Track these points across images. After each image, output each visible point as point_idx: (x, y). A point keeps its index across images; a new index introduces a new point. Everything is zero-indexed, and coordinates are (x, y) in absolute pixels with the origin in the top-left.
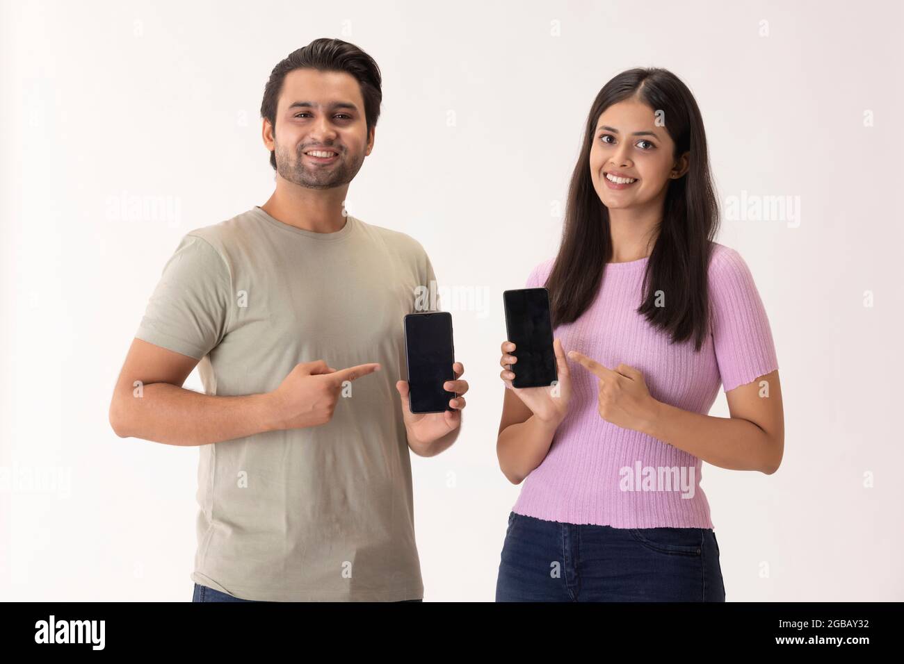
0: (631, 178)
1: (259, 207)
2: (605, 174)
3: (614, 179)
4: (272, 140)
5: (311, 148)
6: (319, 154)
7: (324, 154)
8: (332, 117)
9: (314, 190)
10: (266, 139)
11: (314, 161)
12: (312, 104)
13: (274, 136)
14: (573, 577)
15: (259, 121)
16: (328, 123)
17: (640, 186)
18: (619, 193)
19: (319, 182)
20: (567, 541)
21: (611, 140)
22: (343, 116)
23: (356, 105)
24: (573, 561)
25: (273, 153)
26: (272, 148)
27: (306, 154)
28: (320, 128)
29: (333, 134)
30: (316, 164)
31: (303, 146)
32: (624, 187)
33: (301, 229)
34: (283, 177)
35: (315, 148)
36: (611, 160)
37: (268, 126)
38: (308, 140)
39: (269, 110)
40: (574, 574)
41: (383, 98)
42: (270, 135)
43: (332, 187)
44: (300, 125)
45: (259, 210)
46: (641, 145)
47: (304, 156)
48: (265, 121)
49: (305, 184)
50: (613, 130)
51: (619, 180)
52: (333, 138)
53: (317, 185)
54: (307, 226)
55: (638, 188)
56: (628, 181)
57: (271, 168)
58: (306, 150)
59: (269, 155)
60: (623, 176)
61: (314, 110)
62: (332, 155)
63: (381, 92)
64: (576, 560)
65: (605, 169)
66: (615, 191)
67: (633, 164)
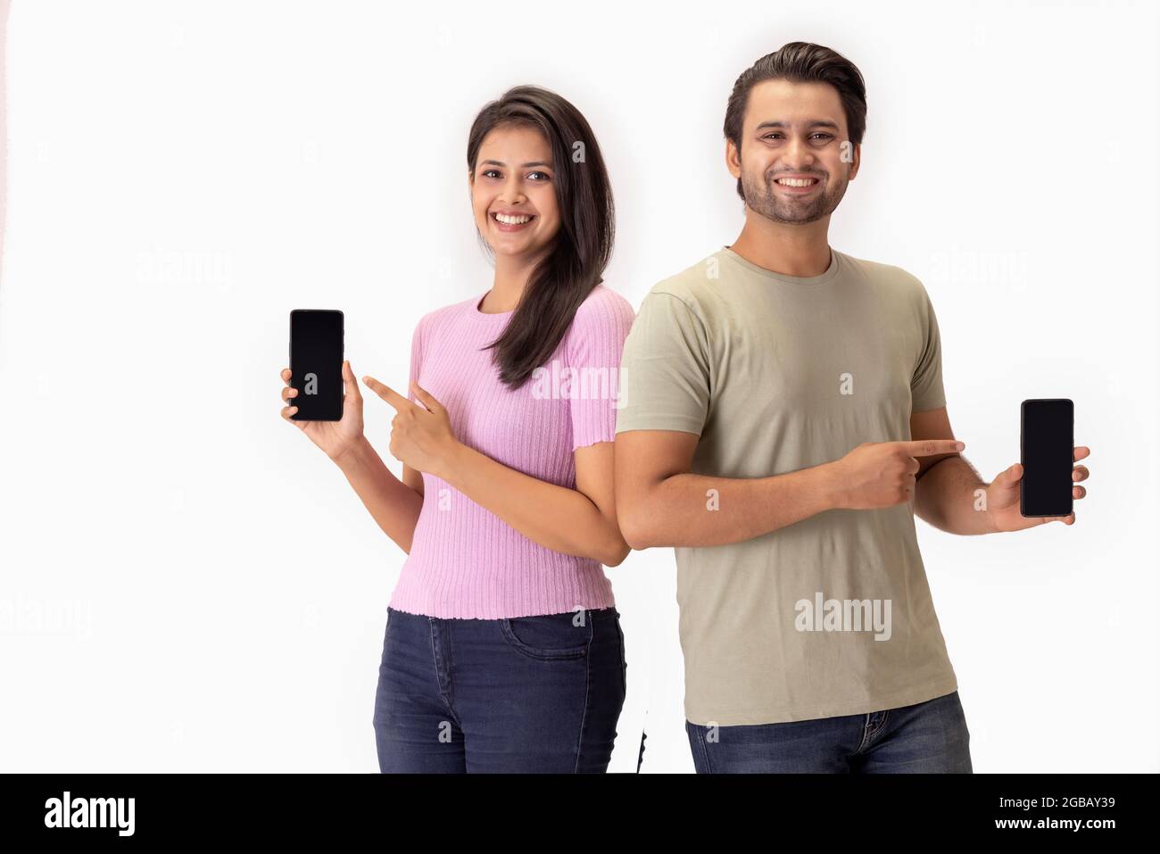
0: (526, 215)
1: (728, 247)
2: (494, 215)
3: (506, 219)
4: (737, 166)
5: (782, 175)
6: (793, 183)
7: (800, 183)
8: (807, 138)
9: (788, 225)
10: (732, 164)
11: (787, 191)
12: (783, 123)
13: (740, 160)
14: (446, 683)
15: (721, 141)
16: (804, 146)
17: (537, 225)
18: (513, 236)
19: (795, 216)
20: (437, 642)
21: (497, 175)
22: (822, 136)
23: (836, 123)
24: (445, 665)
25: (740, 180)
26: (738, 175)
27: (777, 181)
28: (793, 151)
29: (809, 159)
30: (789, 195)
31: (772, 173)
32: (518, 227)
33: (782, 274)
34: (752, 209)
35: (789, 175)
36: (500, 198)
37: (733, 148)
38: (779, 165)
39: (733, 130)
40: (447, 679)
41: (868, 111)
42: (737, 159)
43: (812, 220)
44: (771, 148)
45: (728, 251)
46: (533, 177)
47: (774, 185)
48: (730, 141)
49: (778, 218)
50: (499, 164)
51: (512, 220)
52: (811, 163)
53: (792, 220)
54: (787, 270)
55: (535, 228)
56: (522, 220)
57: (738, 198)
58: (775, 177)
59: (736, 182)
60: (516, 214)
61: (786, 131)
62: (810, 183)
63: (865, 104)
64: (448, 663)
65: (492, 210)
66: (508, 233)
67: (527, 200)
